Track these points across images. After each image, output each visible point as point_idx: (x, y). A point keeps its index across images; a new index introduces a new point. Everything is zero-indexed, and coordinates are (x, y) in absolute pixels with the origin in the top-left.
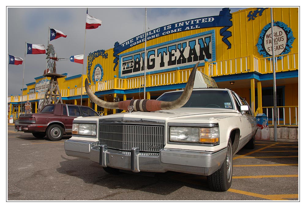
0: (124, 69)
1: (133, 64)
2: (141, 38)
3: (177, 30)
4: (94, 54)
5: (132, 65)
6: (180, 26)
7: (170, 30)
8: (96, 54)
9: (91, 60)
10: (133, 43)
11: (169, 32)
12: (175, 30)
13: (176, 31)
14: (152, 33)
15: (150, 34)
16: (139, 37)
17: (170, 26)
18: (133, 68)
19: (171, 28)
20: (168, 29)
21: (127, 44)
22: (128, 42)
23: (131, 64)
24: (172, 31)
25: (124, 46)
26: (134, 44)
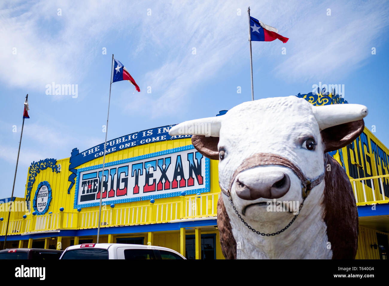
0: (84, 192)
1: (97, 185)
2: (111, 145)
3: (160, 138)
4: (40, 164)
5: (95, 187)
6: (164, 132)
7: (151, 137)
8: (42, 164)
9: (33, 174)
10: (99, 152)
11: (150, 140)
12: (158, 138)
13: (158, 140)
14: (126, 140)
15: (123, 141)
16: (108, 144)
17: (152, 131)
18: (96, 193)
19: (152, 133)
20: (148, 135)
21: (90, 153)
22: (92, 150)
23: (95, 185)
24: (154, 139)
25: (85, 155)
26: (100, 154)
